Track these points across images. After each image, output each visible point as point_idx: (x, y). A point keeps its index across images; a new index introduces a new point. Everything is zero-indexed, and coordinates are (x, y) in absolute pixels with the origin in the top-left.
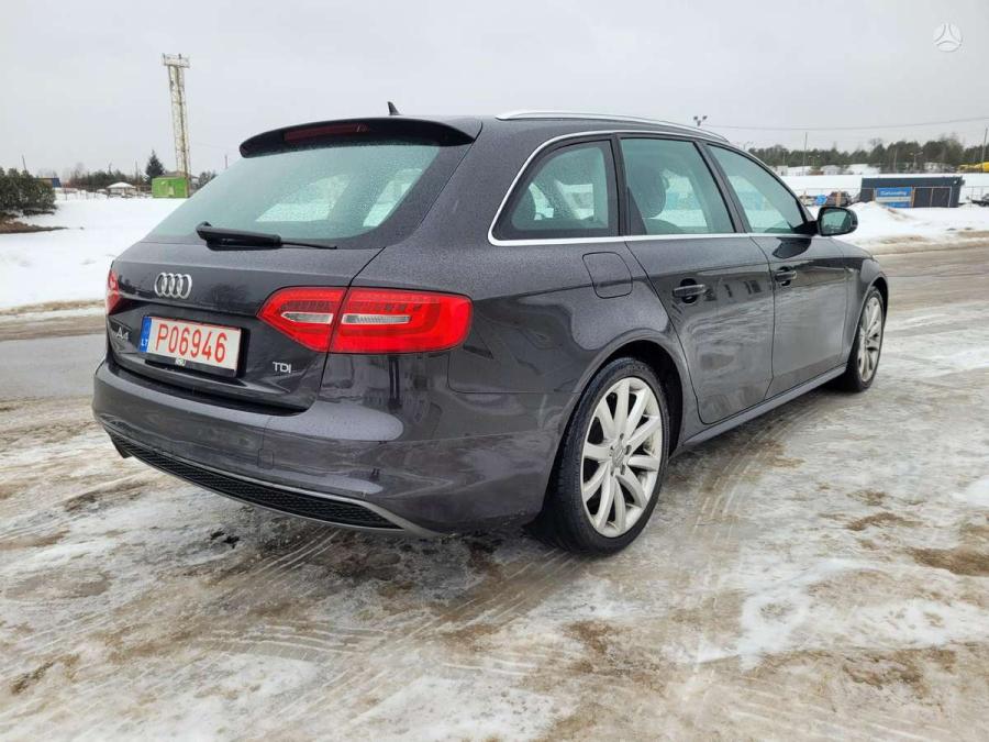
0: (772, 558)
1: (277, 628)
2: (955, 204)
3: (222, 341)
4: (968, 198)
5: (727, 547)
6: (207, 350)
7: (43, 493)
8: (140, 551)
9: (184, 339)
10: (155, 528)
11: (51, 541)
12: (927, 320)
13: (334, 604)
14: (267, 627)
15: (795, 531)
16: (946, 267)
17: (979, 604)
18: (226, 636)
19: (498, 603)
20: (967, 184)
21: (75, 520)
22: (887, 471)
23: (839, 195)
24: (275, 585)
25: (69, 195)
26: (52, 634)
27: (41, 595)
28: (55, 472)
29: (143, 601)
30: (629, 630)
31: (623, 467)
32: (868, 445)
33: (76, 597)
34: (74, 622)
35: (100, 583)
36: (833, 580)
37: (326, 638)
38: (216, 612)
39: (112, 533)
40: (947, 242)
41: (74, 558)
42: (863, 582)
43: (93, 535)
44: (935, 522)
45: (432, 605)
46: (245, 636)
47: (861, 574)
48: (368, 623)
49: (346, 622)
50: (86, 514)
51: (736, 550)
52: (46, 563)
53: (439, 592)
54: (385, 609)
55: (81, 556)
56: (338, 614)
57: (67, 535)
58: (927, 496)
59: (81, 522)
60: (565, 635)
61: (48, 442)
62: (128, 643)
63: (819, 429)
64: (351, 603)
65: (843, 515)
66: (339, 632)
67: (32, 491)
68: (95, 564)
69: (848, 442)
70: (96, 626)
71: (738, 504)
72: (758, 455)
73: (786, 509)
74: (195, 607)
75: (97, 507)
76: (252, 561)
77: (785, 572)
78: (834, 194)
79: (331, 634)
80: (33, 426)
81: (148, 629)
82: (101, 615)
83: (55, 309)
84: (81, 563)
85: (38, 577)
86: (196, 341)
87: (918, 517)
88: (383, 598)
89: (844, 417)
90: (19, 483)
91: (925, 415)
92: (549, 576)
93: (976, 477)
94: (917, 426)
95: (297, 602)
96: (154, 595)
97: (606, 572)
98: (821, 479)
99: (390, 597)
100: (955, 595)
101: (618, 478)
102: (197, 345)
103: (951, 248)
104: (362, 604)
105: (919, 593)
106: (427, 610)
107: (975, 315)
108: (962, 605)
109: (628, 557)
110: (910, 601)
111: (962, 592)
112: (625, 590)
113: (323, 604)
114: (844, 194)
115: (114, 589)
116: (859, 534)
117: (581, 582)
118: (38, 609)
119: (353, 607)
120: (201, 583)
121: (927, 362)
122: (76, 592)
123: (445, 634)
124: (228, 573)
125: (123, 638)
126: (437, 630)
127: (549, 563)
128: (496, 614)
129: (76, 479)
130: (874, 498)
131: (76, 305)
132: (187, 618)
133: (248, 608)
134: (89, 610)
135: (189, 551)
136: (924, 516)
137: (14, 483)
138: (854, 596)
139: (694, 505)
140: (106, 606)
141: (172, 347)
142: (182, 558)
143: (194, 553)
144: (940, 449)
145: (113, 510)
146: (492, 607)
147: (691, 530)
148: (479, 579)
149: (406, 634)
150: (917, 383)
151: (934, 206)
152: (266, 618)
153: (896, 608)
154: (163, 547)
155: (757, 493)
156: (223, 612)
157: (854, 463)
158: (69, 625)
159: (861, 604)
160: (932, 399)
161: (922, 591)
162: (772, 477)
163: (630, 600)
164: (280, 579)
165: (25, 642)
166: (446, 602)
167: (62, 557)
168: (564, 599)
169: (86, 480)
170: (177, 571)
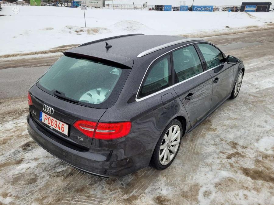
0: (207, 169)
1: (82, 197)
2: (268, 11)
3: (63, 126)
4: (272, 9)
5: (196, 164)
6: (59, 127)
7: (15, 141)
8: (44, 166)
9: (52, 122)
10: (47, 157)
11: (19, 162)
12: (255, 65)
13: (96, 187)
14: (79, 197)
15: (213, 158)
16: (263, 38)
17: (257, 191)
18: (69, 200)
19: (137, 187)
20: (272, 4)
21: (25, 154)
22: (238, 133)
23: (235, 7)
24: (80, 180)
25: (5, 4)
26: (25, 199)
27: (20, 184)
28: (17, 133)
29: (47, 186)
30: (170, 200)
31: (170, 146)
32: (234, 122)
33: (29, 184)
34: (30, 194)
35: (35, 178)
36: (222, 182)
37: (95, 201)
38: (65, 191)
39: (36, 159)
40: (264, 27)
41: (27, 169)
42: (229, 183)
43: (31, 159)
44: (249, 156)
45: (121, 188)
46: (74, 200)
47: (229, 180)
48: (105, 195)
49: (99, 194)
50: (28, 151)
51: (198, 166)
52: (20, 171)
53: (122, 182)
54: (109, 189)
55: (29, 168)
56: (97, 191)
57: (24, 159)
58: (248, 145)
59: (27, 154)
60: (155, 202)
61: (14, 119)
62: (44, 203)
63: (222, 115)
64: (100, 187)
65: (226, 152)
66: (98, 198)
67: (12, 141)
68: (32, 171)
69: (229, 121)
70: (35, 196)
71: (199, 147)
72: (205, 126)
73: (212, 149)
74: (60, 189)
75: (30, 149)
76: (74, 171)
77: (210, 175)
78: (233, 7)
79: (96, 199)
80: (8, 112)
81: (49, 198)
82: (37, 191)
83: (8, 57)
84: (29, 171)
85: (18, 176)
86: (56, 124)
87: (245, 154)
88: (108, 185)
89: (229, 110)
90: (8, 138)
91: (250, 109)
92: (150, 176)
93: (261, 137)
94: (248, 114)
95: (86, 187)
96: (49, 183)
97: (165, 174)
98: (221, 137)
99: (110, 185)
100: (252, 188)
101: (169, 150)
102: (56, 125)
103: (265, 29)
104: (103, 187)
105: (243, 187)
106: (119, 190)
107: (269, 63)
108: (253, 191)
109: (171, 168)
110: (240, 190)
111: (253, 187)
112: (170, 182)
113: (93, 187)
114: (236, 7)
115: (39, 180)
116: (230, 161)
117: (158, 178)
118: (20, 189)
119: (101, 189)
120: (61, 180)
121: (253, 85)
122: (29, 182)
123: (124, 200)
124: (68, 176)
125: (43, 201)
126: (122, 198)
127: (150, 171)
128: (137, 191)
129: (23, 136)
130: (234, 145)
131: (13, 55)
132: (59, 193)
133: (74, 189)
134: (33, 189)
135: (57, 166)
136: (247, 154)
137: (7, 138)
138: (227, 188)
139: (188, 147)
140: (37, 188)
141: (49, 123)
142: (55, 169)
143: (58, 166)
144: (253, 124)
145: (35, 150)
146: (136, 188)
147: (187, 157)
148: (133, 178)
149: (115, 199)
150: (250, 95)
151: (262, 11)
152: (79, 193)
153: (237, 192)
154: (50, 164)
155: (204, 143)
156: (68, 191)
157: (230, 130)
158: (29, 195)
159: (228, 191)
160: (253, 102)
161: (244, 186)
162: (209, 135)
163: (171, 185)
164: (81, 178)
165: (18, 202)
166: (124, 187)
167: (24, 169)
168: (154, 185)
169: (26, 136)
170: (54, 174)
